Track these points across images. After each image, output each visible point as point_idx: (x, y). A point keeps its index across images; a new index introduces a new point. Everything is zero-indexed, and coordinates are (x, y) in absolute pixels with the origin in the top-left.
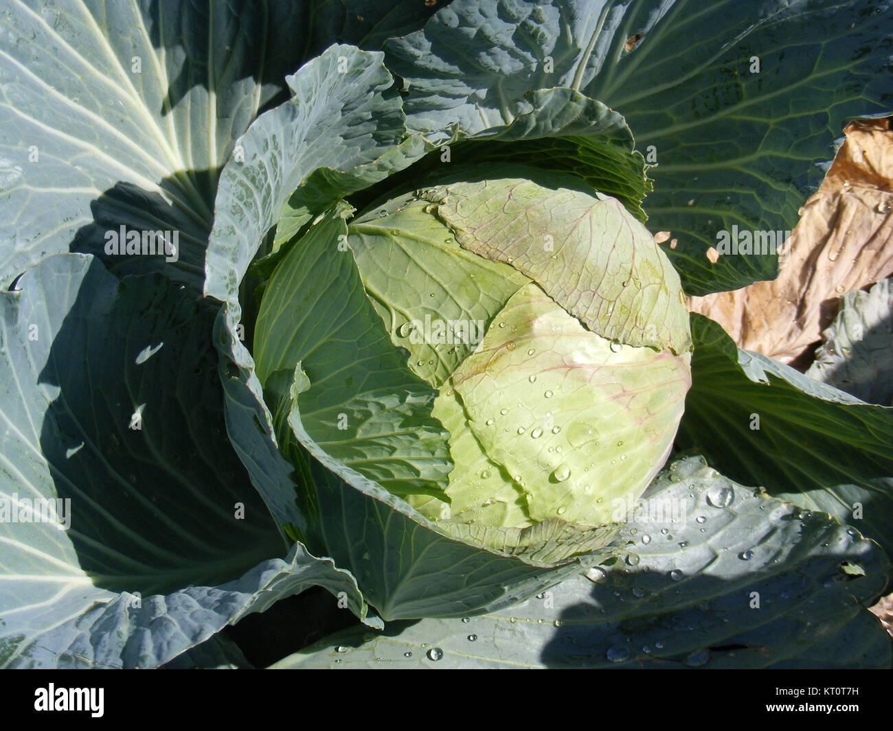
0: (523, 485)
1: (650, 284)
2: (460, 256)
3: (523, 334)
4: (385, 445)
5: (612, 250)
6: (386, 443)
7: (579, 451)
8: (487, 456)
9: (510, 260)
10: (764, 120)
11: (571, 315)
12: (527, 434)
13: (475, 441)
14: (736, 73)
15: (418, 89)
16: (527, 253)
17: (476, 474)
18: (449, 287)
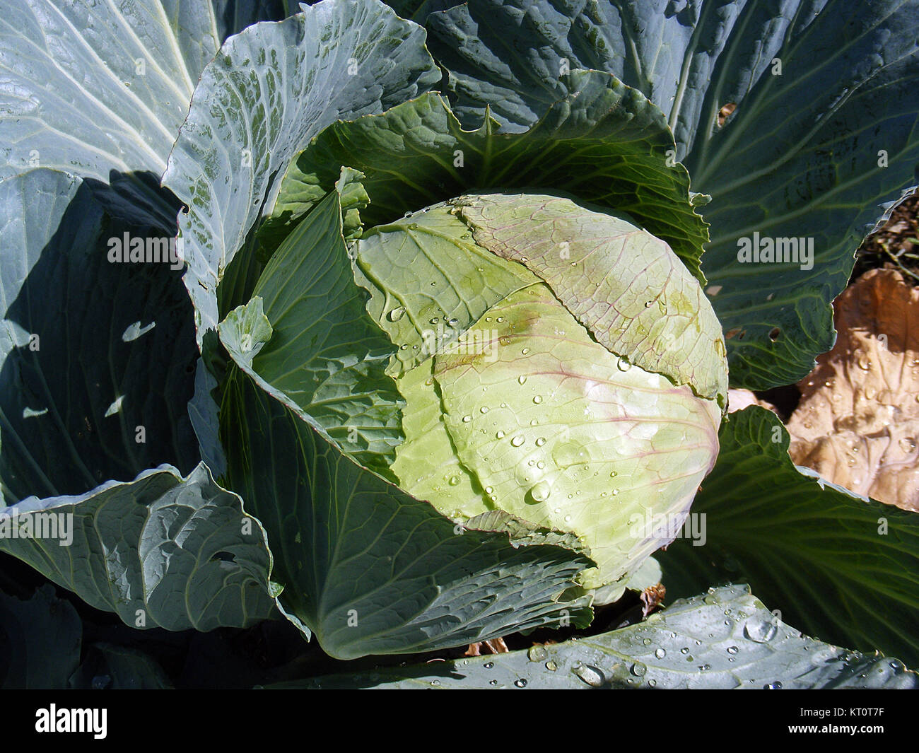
0: (494, 499)
1: (679, 314)
2: (472, 251)
3: (522, 330)
4: (338, 413)
5: (642, 272)
6: (340, 410)
7: (565, 472)
8: (458, 458)
9: (524, 260)
10: (855, 205)
11: (579, 322)
12: (506, 440)
13: (448, 438)
14: (831, 154)
15: (465, 89)
16: (545, 256)
17: (444, 479)
18: (453, 279)
